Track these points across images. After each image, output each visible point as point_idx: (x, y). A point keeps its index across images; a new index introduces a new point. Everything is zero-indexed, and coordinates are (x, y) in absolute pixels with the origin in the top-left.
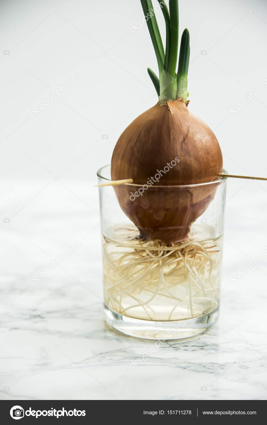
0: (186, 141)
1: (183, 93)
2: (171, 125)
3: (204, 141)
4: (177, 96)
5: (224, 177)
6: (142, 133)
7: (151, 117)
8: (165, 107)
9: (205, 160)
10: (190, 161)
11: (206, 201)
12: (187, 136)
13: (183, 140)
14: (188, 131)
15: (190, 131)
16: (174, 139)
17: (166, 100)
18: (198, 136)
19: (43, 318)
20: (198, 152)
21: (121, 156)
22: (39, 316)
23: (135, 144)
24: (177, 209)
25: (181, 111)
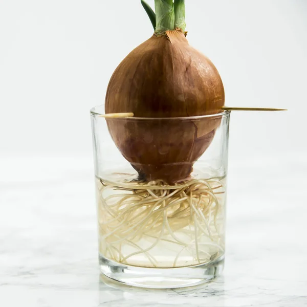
0: (188, 71)
1: (181, 23)
2: (172, 54)
3: (207, 71)
4: (175, 26)
5: (228, 110)
6: (142, 64)
7: (150, 48)
8: (163, 37)
9: (209, 90)
10: (195, 92)
11: (210, 136)
12: (189, 65)
13: (185, 70)
14: (190, 61)
15: (193, 60)
16: (176, 68)
17: (163, 31)
18: (201, 66)
19: (33, 274)
20: (202, 82)
21: (118, 90)
22: (28, 273)
23: (135, 76)
24: (181, 144)
25: (180, 41)
